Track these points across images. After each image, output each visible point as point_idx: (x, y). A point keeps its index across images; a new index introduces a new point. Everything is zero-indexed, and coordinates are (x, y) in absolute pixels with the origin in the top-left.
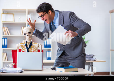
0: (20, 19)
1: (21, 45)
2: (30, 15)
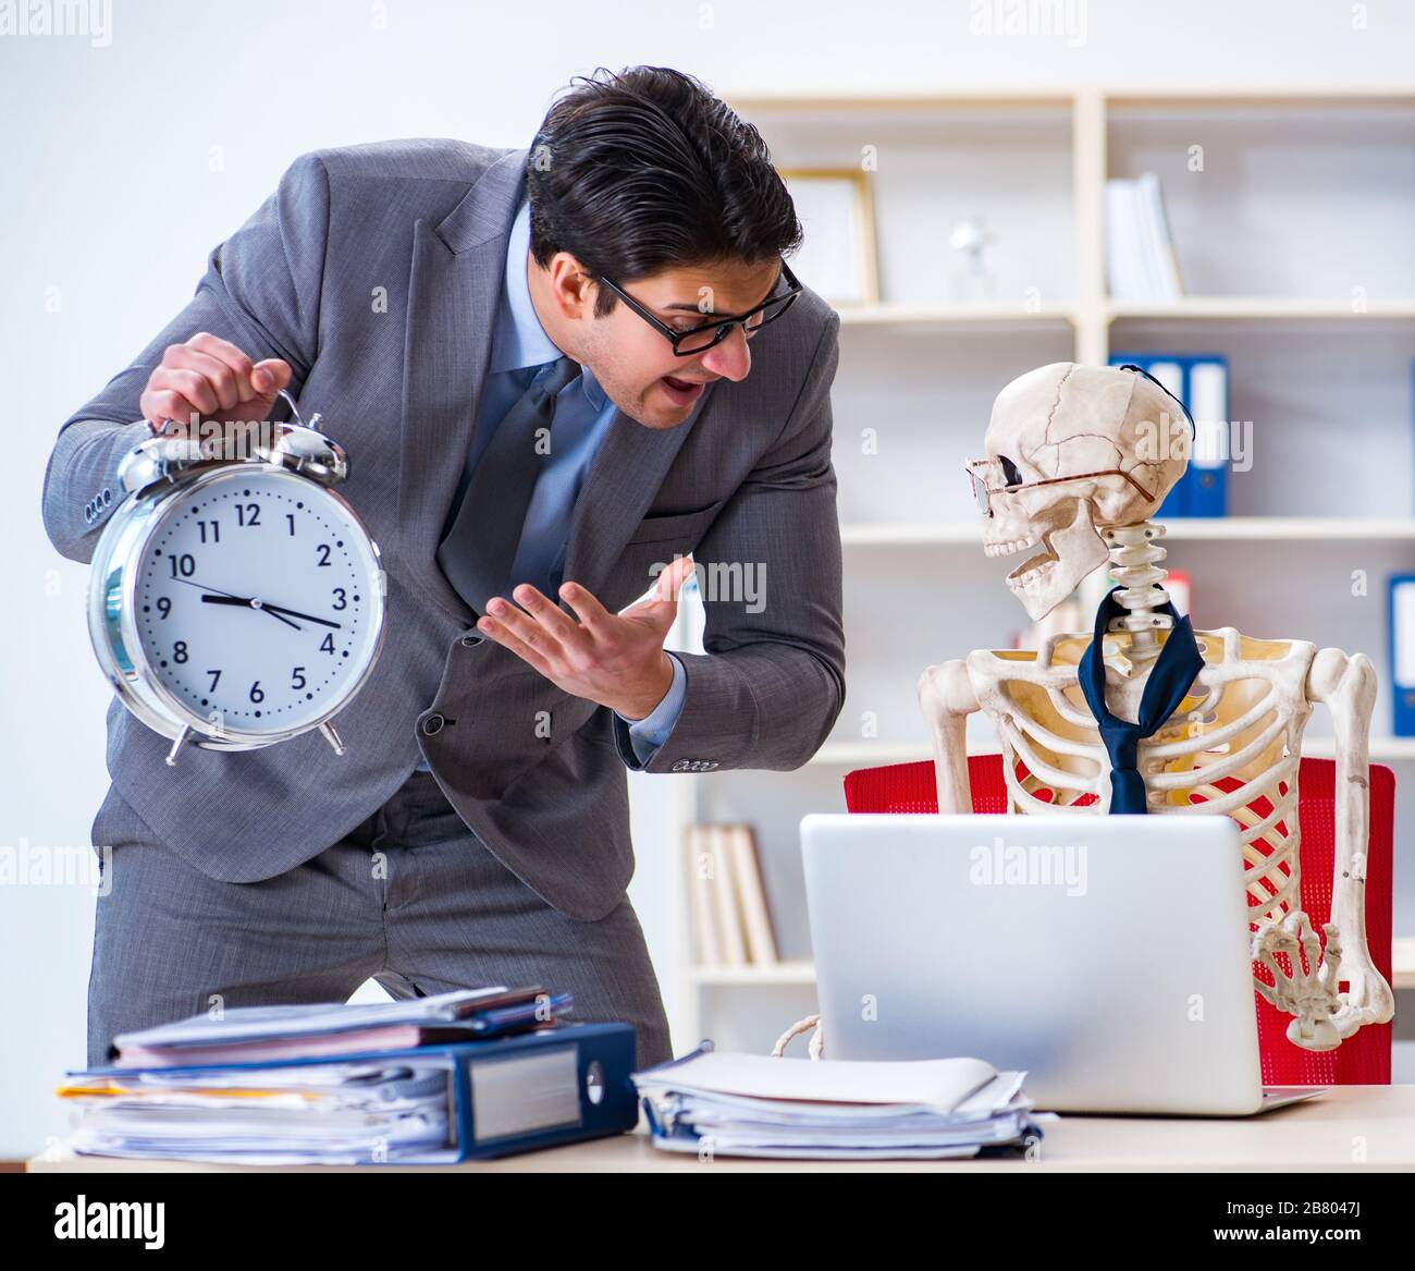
0: (975, 251)
1: (1005, 687)
2: (1148, 186)
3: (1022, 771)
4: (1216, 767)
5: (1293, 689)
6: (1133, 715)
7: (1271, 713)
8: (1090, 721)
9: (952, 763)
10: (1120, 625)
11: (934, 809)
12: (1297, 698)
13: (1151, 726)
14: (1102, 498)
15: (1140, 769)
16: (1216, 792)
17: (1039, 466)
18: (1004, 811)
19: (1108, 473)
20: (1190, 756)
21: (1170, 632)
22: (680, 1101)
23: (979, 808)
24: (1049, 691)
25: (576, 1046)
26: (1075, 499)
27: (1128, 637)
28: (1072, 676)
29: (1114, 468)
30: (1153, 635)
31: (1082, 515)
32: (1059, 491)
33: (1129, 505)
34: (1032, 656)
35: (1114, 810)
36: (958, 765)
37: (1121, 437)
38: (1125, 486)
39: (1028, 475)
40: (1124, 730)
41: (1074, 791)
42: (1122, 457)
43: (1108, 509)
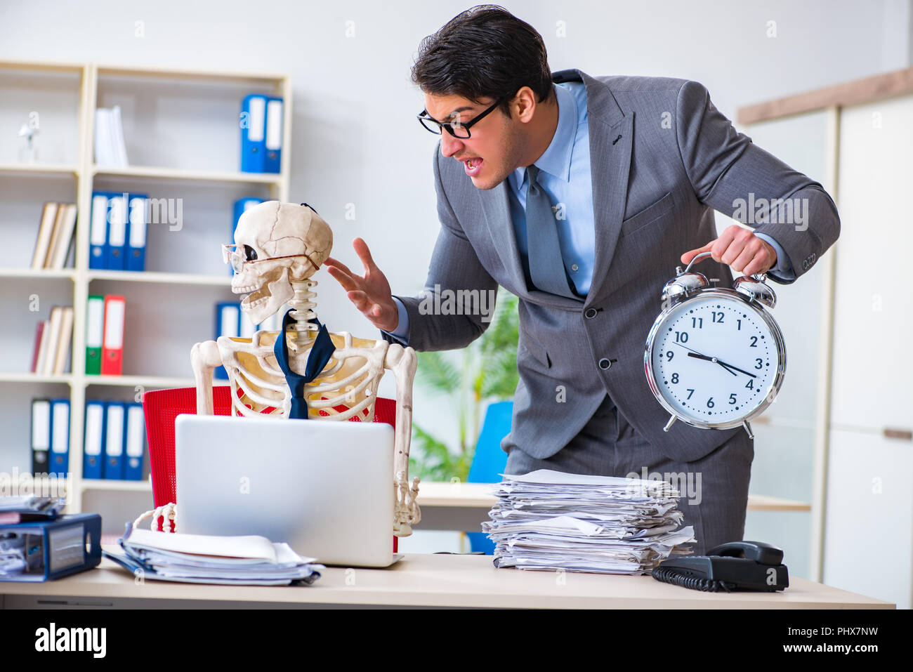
3: (240, 393)
4: (336, 400)
5: (379, 363)
6: (304, 375)
7: (366, 373)
8: (278, 372)
9: (206, 390)
10: (292, 328)
11: (194, 412)
12: (380, 367)
13: (312, 376)
14: (295, 268)
15: (305, 398)
16: (334, 411)
17: (267, 251)
18: (229, 414)
19: (300, 255)
20: (320, 393)
21: (318, 332)
22: (145, 554)
23: (217, 412)
24: (258, 358)
25: (83, 524)
26: (283, 267)
27: (295, 334)
28: (270, 351)
29: (302, 253)
30: (308, 334)
31: (284, 275)
32: (276, 263)
33: (307, 271)
34: (250, 340)
35: (292, 416)
36: (209, 391)
37: (307, 238)
38: (307, 262)
39: (261, 256)
40: (299, 378)
41: (262, 405)
42: (306, 248)
43: (297, 273)
